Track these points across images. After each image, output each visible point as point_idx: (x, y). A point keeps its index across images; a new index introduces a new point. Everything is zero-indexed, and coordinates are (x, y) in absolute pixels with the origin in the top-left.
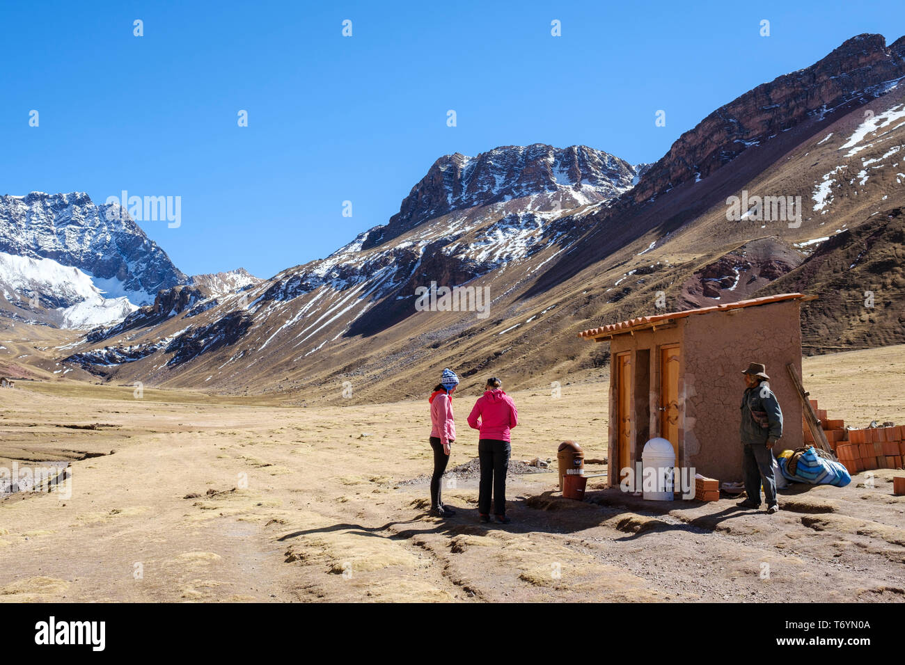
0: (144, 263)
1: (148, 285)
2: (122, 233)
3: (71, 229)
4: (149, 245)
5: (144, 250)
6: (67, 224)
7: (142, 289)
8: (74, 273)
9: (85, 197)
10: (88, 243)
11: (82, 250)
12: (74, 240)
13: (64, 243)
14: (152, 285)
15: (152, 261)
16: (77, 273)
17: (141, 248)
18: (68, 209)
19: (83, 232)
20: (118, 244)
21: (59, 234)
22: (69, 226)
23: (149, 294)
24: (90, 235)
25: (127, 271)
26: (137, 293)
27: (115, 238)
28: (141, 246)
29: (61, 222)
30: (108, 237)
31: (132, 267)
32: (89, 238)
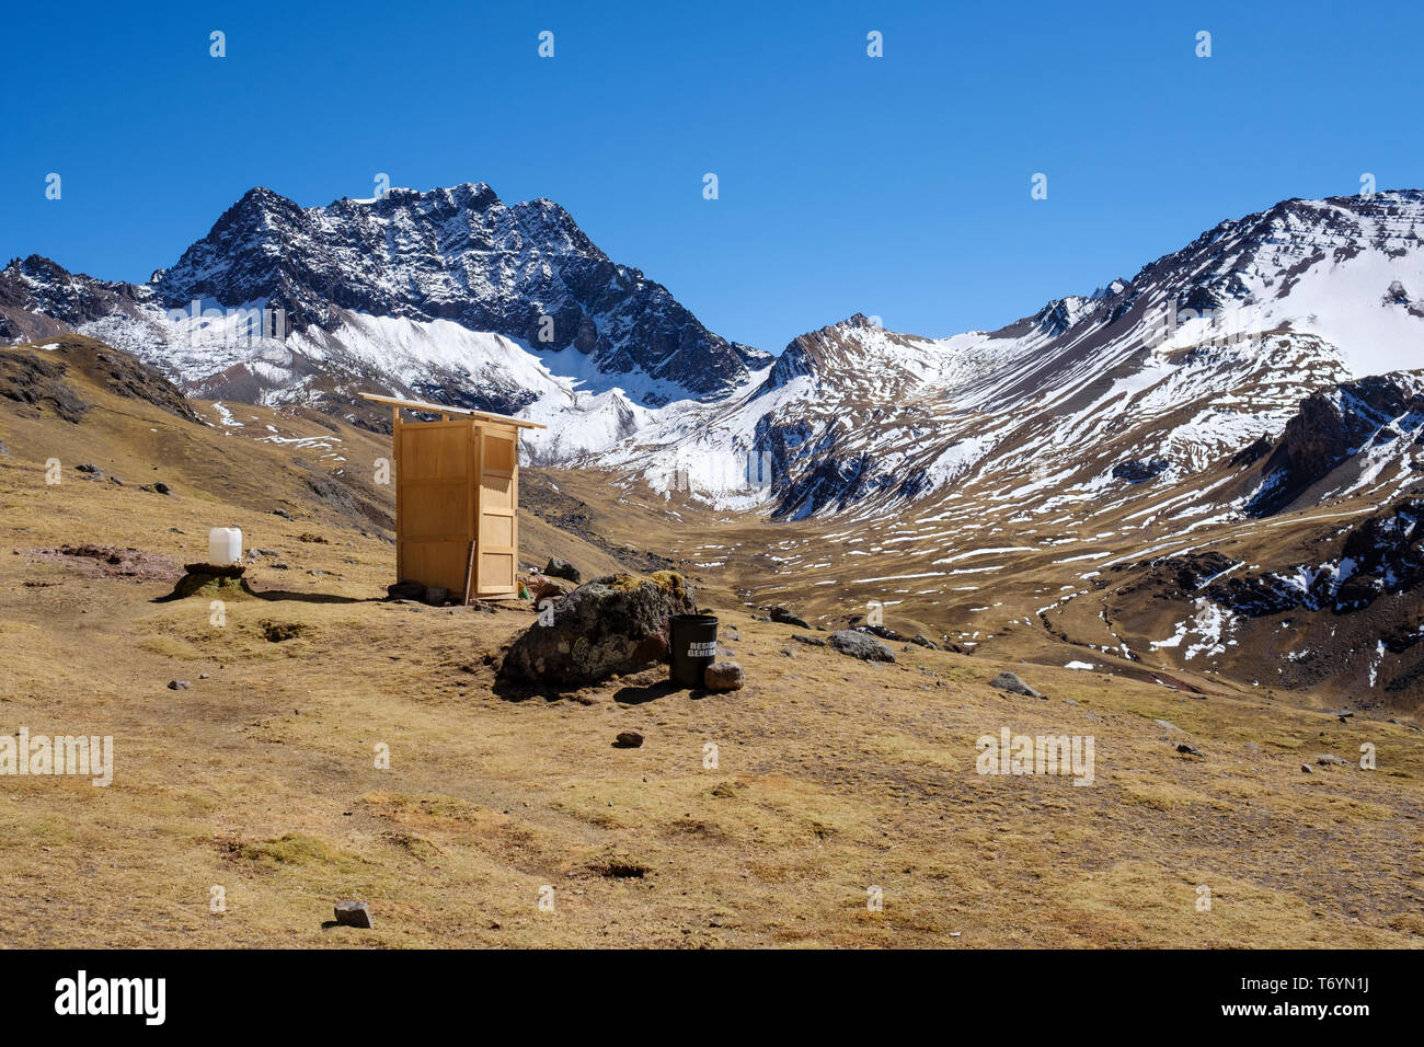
0: (626, 314)
1: (648, 359)
2: (569, 258)
3: (472, 257)
4: (628, 278)
5: (620, 289)
6: (463, 248)
7: (637, 368)
8: (497, 345)
9: (486, 190)
10: (511, 283)
11: (501, 298)
12: (483, 278)
13: (466, 286)
14: (657, 359)
15: (648, 311)
16: (502, 344)
17: (614, 284)
18: (459, 217)
19: (495, 260)
20: (567, 280)
21: (453, 268)
22: (468, 253)
23: (654, 377)
24: (509, 267)
25: (594, 333)
26: (629, 376)
27: (558, 269)
28: (614, 280)
29: (452, 245)
30: (544, 267)
31: (603, 324)
32: (509, 272)
